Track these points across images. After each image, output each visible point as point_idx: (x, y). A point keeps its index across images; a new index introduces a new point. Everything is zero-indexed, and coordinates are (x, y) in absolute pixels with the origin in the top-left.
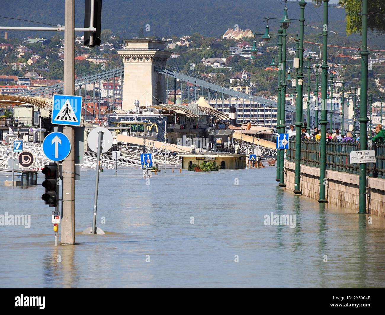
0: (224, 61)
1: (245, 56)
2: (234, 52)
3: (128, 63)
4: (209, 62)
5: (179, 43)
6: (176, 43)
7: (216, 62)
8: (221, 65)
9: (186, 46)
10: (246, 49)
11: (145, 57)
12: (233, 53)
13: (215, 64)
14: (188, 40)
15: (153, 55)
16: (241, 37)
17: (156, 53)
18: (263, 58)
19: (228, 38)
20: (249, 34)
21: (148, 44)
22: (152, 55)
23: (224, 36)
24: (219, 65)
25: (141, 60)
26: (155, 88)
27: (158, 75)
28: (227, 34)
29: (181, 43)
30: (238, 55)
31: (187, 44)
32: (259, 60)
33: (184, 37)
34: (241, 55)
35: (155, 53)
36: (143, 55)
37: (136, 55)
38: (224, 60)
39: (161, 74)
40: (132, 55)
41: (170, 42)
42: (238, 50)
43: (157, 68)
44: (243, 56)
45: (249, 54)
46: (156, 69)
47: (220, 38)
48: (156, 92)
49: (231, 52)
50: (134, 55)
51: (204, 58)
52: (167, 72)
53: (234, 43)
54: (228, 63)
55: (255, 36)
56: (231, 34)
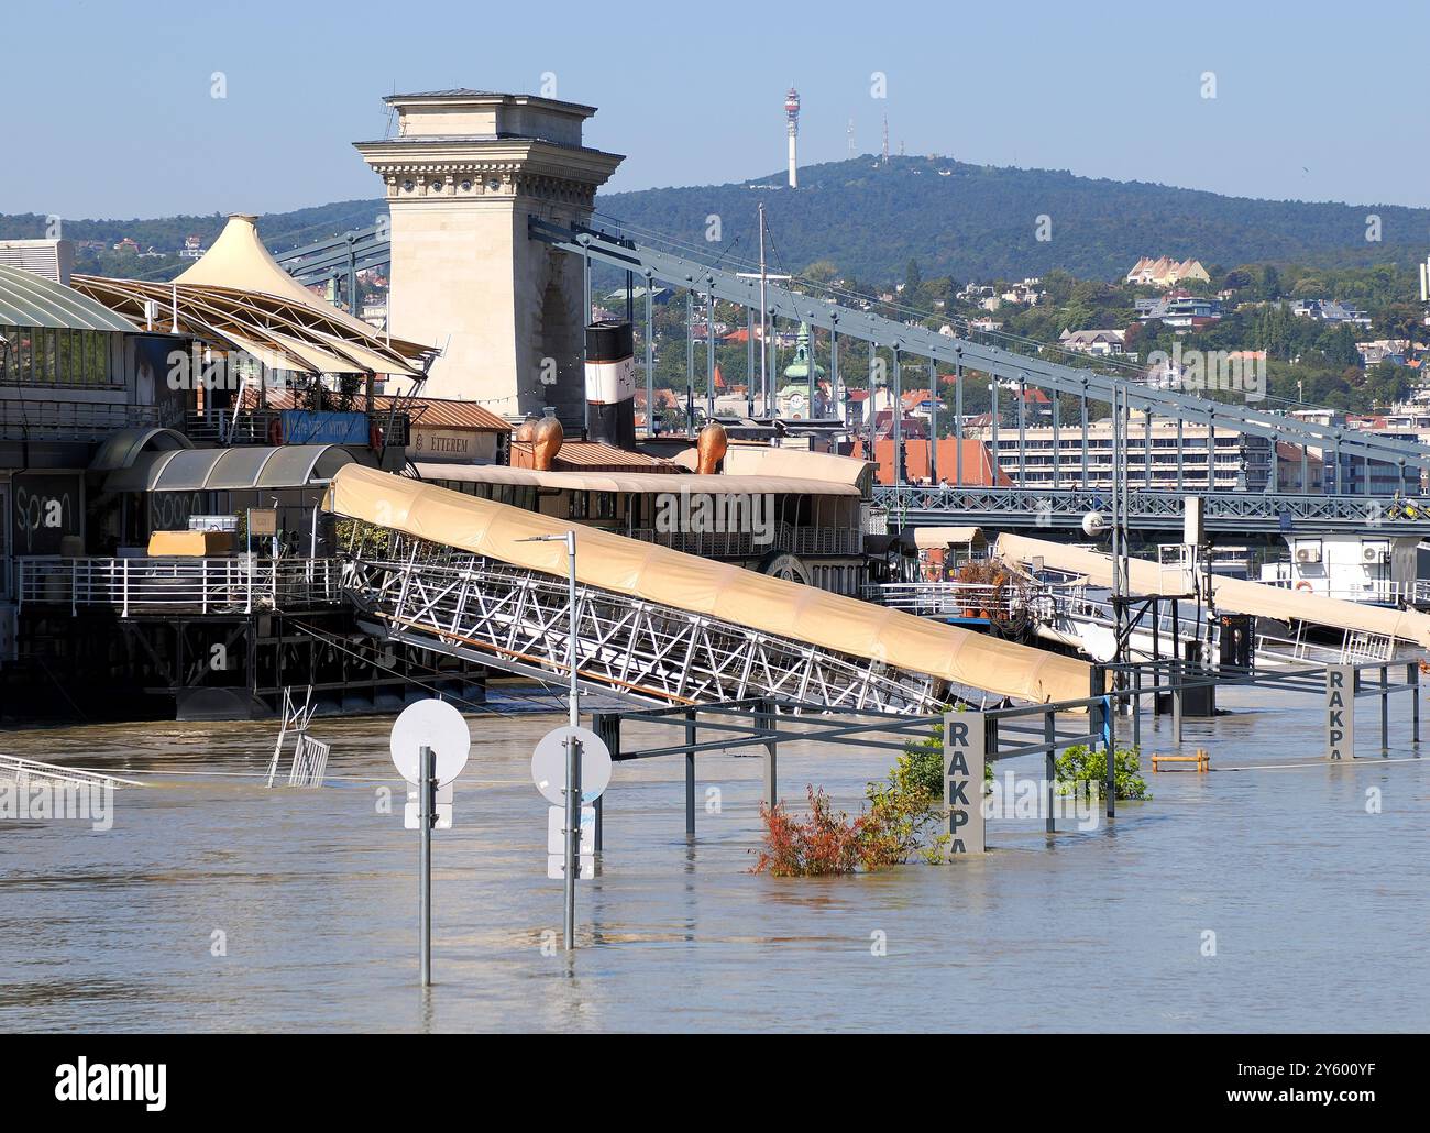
0: (1122, 337)
1: (1177, 323)
2: (1148, 312)
3: (407, 200)
4: (1080, 340)
5: (1011, 297)
6: (1004, 296)
7: (1099, 339)
8: (1113, 348)
9: (1027, 304)
10: (1179, 305)
11: (484, 176)
12: (1143, 316)
13: (1096, 345)
14: (1036, 288)
15: (518, 166)
16: (1173, 280)
17: (530, 153)
18: (1223, 329)
19: (1140, 282)
20: (1197, 271)
21: (494, 114)
22: (514, 162)
23: (1129, 278)
24: (1106, 348)
25: (467, 188)
26: (534, 315)
27: (547, 256)
28: (1136, 274)
29: (1017, 294)
30: (1159, 320)
31: (1032, 297)
32: (1212, 332)
33: (1027, 281)
34: (1165, 322)
35: (525, 157)
36: (474, 163)
37: (443, 164)
38: (1120, 334)
39: (565, 253)
40: (427, 164)
41: (988, 294)
42: (1159, 309)
43: (541, 224)
44: (1170, 322)
45: (1186, 318)
46: (539, 230)
47: (1119, 282)
48: (536, 333)
49: (1140, 312)
50: (434, 164)
51: (1066, 330)
52: (587, 242)
53: (1152, 292)
54: (1130, 343)
55: (1212, 276)
56: (1149, 273)
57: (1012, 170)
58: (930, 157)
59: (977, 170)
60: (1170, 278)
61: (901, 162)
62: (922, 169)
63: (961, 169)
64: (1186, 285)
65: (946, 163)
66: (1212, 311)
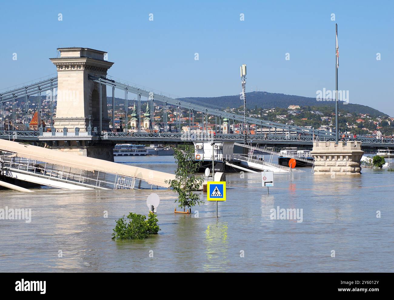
1: (294, 114)
2: (289, 113)
4: (279, 117)
5: (270, 111)
8: (284, 118)
9: (272, 112)
10: (295, 112)
11: (77, 65)
13: (282, 118)
14: (274, 110)
18: (301, 115)
20: (298, 107)
23: (288, 108)
24: (283, 118)
30: (291, 114)
31: (274, 111)
32: (299, 116)
38: (285, 116)
41: (267, 110)
42: (291, 112)
49: (288, 113)
51: (277, 115)
53: (291, 110)
54: (287, 117)
55: (301, 108)
56: (291, 107)
57: (275, 94)
58: (263, 91)
59: (270, 93)
60: (295, 108)
61: (259, 92)
62: (262, 93)
63: (268, 93)
64: (296, 109)
65: (265, 92)
66: (299, 112)
